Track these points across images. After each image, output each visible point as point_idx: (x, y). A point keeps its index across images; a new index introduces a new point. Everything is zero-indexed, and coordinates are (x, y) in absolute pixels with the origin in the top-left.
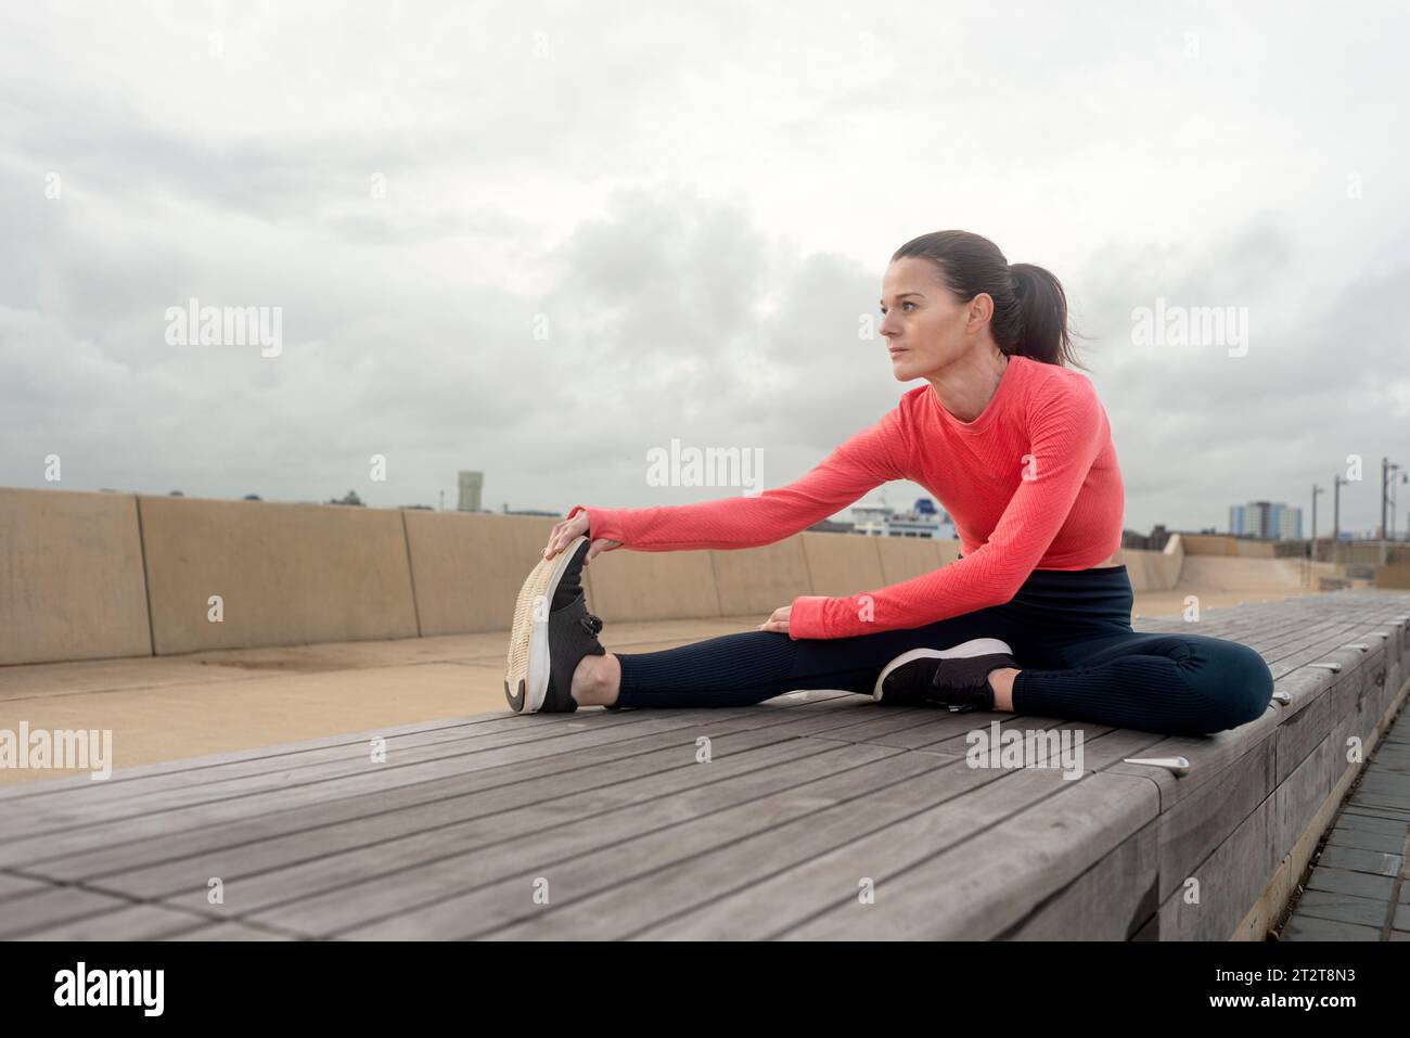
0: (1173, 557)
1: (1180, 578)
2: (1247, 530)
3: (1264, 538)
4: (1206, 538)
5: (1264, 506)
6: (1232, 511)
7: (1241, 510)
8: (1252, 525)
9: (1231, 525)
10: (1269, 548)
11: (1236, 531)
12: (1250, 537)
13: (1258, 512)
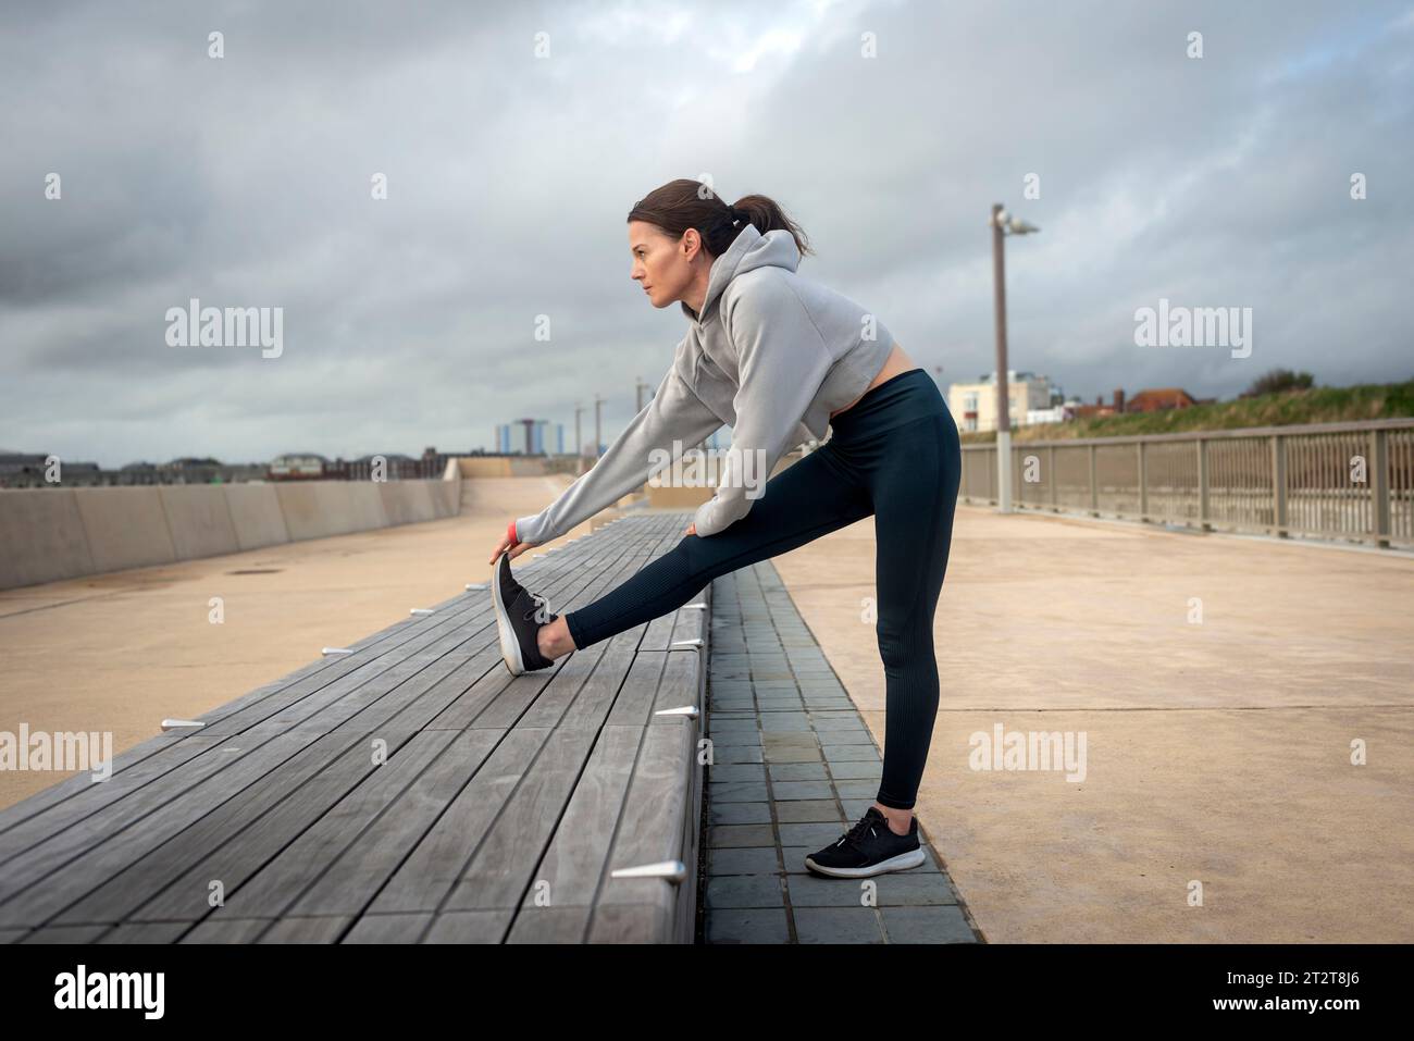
0: (454, 481)
1: (461, 504)
2: (513, 449)
3: (530, 455)
4: (476, 461)
5: (528, 423)
6: (498, 430)
7: (507, 428)
8: (518, 443)
9: (499, 443)
10: (538, 464)
11: (503, 450)
12: (517, 455)
13: (522, 429)
